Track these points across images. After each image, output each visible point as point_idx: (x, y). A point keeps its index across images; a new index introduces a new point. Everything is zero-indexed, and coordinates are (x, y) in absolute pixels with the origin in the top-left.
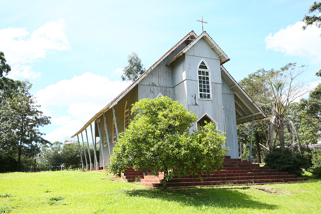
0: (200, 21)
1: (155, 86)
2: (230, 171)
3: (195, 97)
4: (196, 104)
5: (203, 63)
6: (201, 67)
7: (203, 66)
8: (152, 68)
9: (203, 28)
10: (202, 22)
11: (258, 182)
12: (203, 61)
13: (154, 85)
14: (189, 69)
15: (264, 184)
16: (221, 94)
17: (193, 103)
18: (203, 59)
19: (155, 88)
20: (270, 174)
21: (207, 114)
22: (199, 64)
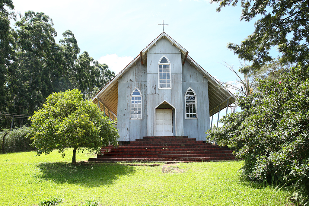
0: (161, 25)
1: (133, 82)
2: (169, 150)
3: (155, 87)
4: (155, 93)
5: (164, 58)
6: (162, 62)
7: (164, 61)
8: (126, 68)
9: (163, 30)
10: (163, 25)
11: (188, 160)
12: (164, 56)
13: (131, 81)
14: (151, 65)
15: (193, 162)
16: (181, 82)
17: (153, 93)
18: (164, 55)
19: (133, 83)
20: (211, 153)
21: (166, 101)
22: (161, 59)
